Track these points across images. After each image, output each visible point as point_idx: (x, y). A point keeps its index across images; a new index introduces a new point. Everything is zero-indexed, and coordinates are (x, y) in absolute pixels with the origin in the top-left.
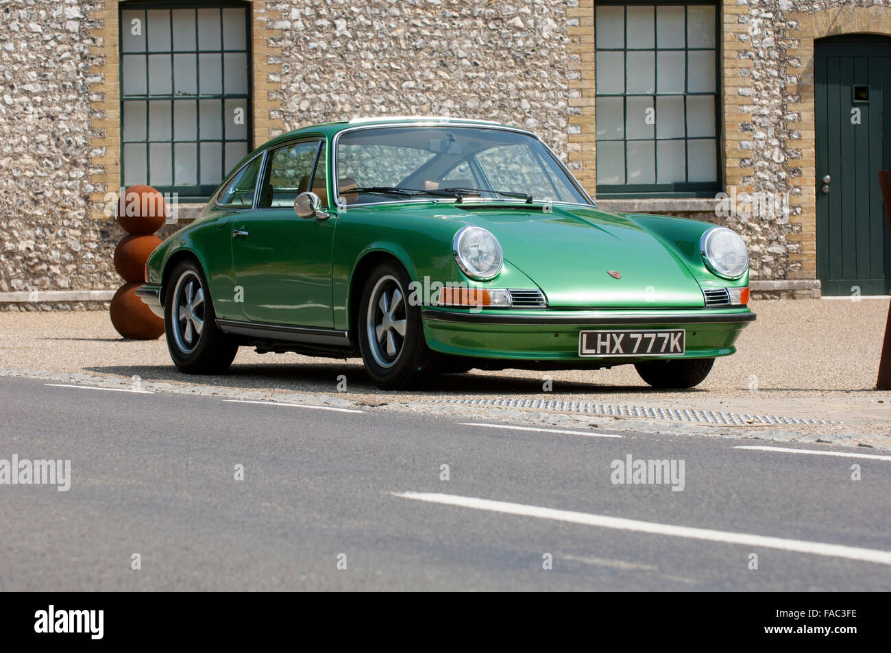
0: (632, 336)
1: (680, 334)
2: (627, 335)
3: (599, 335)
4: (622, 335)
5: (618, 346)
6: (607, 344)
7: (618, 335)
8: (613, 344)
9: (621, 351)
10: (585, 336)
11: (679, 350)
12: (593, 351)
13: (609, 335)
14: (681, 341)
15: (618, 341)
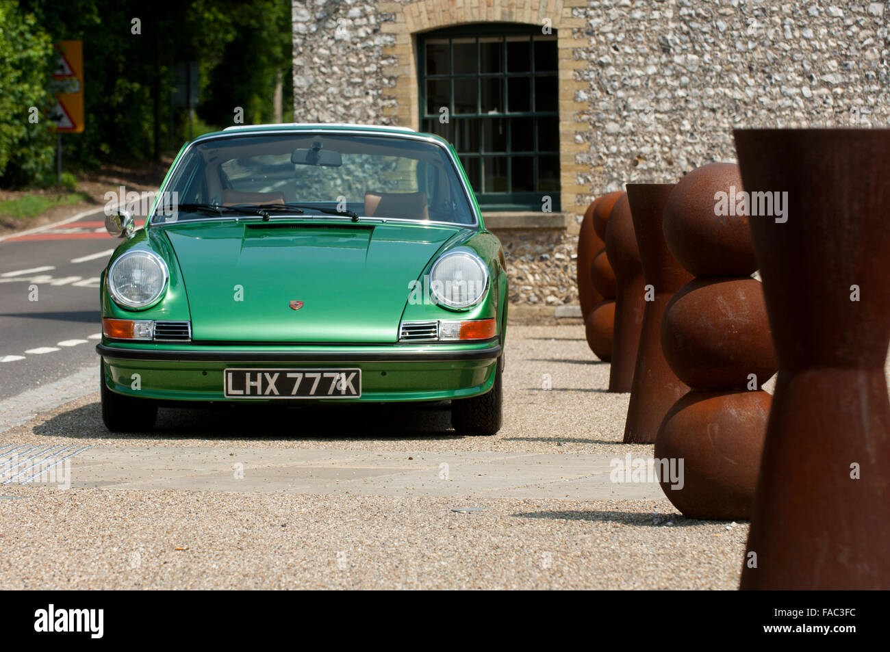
0: (289, 375)
1: (353, 375)
2: (283, 374)
3: (248, 375)
4: (276, 375)
5: (272, 386)
6: (259, 384)
7: (272, 374)
8: (265, 384)
9: (276, 392)
10: (230, 375)
11: (354, 391)
12: (241, 392)
13: (259, 375)
14: (355, 382)
15: (272, 382)
